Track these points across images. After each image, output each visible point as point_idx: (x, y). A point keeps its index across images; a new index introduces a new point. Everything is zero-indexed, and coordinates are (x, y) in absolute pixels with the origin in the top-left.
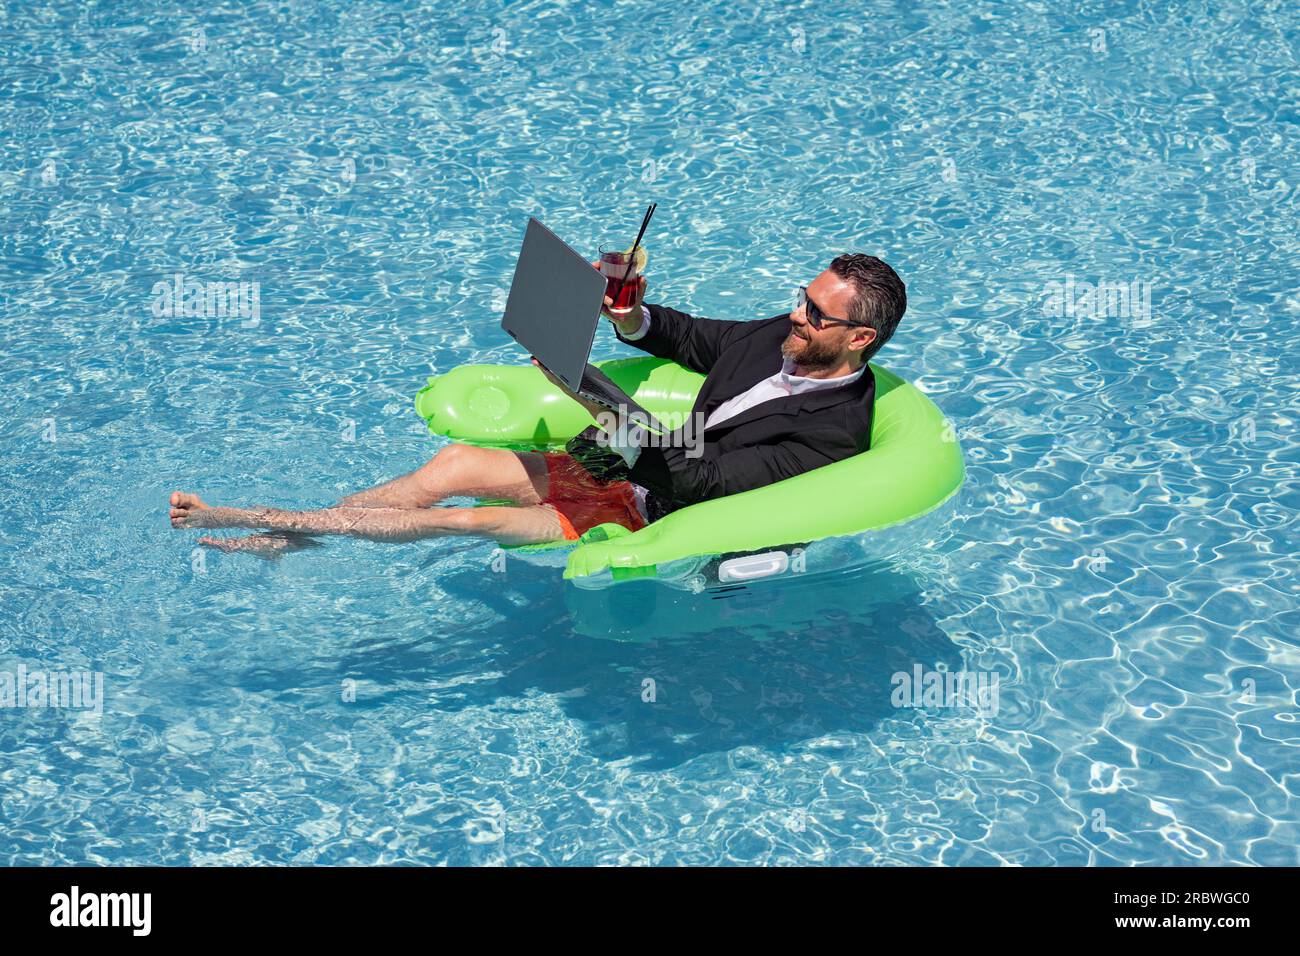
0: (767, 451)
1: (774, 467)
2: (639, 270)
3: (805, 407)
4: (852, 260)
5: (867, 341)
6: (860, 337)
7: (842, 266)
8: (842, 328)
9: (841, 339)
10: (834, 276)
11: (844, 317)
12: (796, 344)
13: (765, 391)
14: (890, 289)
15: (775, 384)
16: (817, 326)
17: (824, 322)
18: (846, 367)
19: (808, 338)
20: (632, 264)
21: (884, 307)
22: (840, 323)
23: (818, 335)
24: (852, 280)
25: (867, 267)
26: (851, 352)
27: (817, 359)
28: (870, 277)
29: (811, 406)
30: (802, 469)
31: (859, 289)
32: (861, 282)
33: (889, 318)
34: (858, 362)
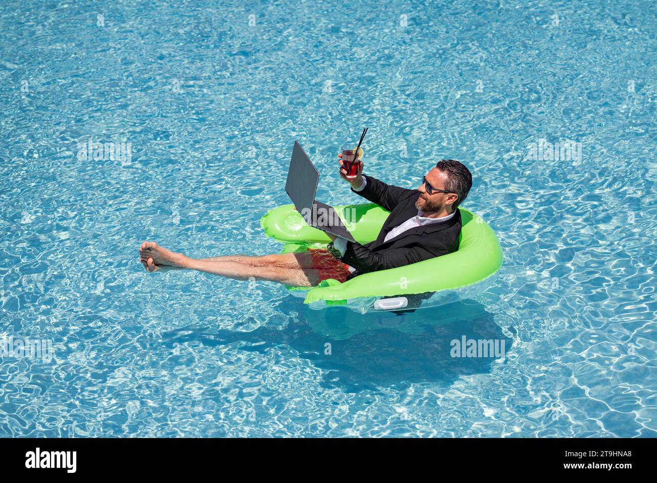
0: (407, 250)
1: (409, 258)
2: (360, 158)
3: (426, 231)
4: (446, 162)
5: (454, 199)
6: (450, 198)
7: (442, 166)
8: (442, 194)
9: (441, 199)
10: (438, 170)
11: (442, 189)
12: (421, 202)
13: (410, 224)
14: (464, 176)
15: (414, 220)
16: (430, 193)
17: (433, 191)
18: (445, 212)
19: (426, 199)
20: (357, 155)
21: (461, 184)
22: (440, 191)
23: (431, 197)
24: (446, 172)
25: (453, 166)
26: (447, 205)
27: (432, 209)
28: (455, 170)
29: (428, 231)
30: (421, 259)
31: (449, 175)
32: (450, 173)
33: (464, 189)
34: (451, 210)
